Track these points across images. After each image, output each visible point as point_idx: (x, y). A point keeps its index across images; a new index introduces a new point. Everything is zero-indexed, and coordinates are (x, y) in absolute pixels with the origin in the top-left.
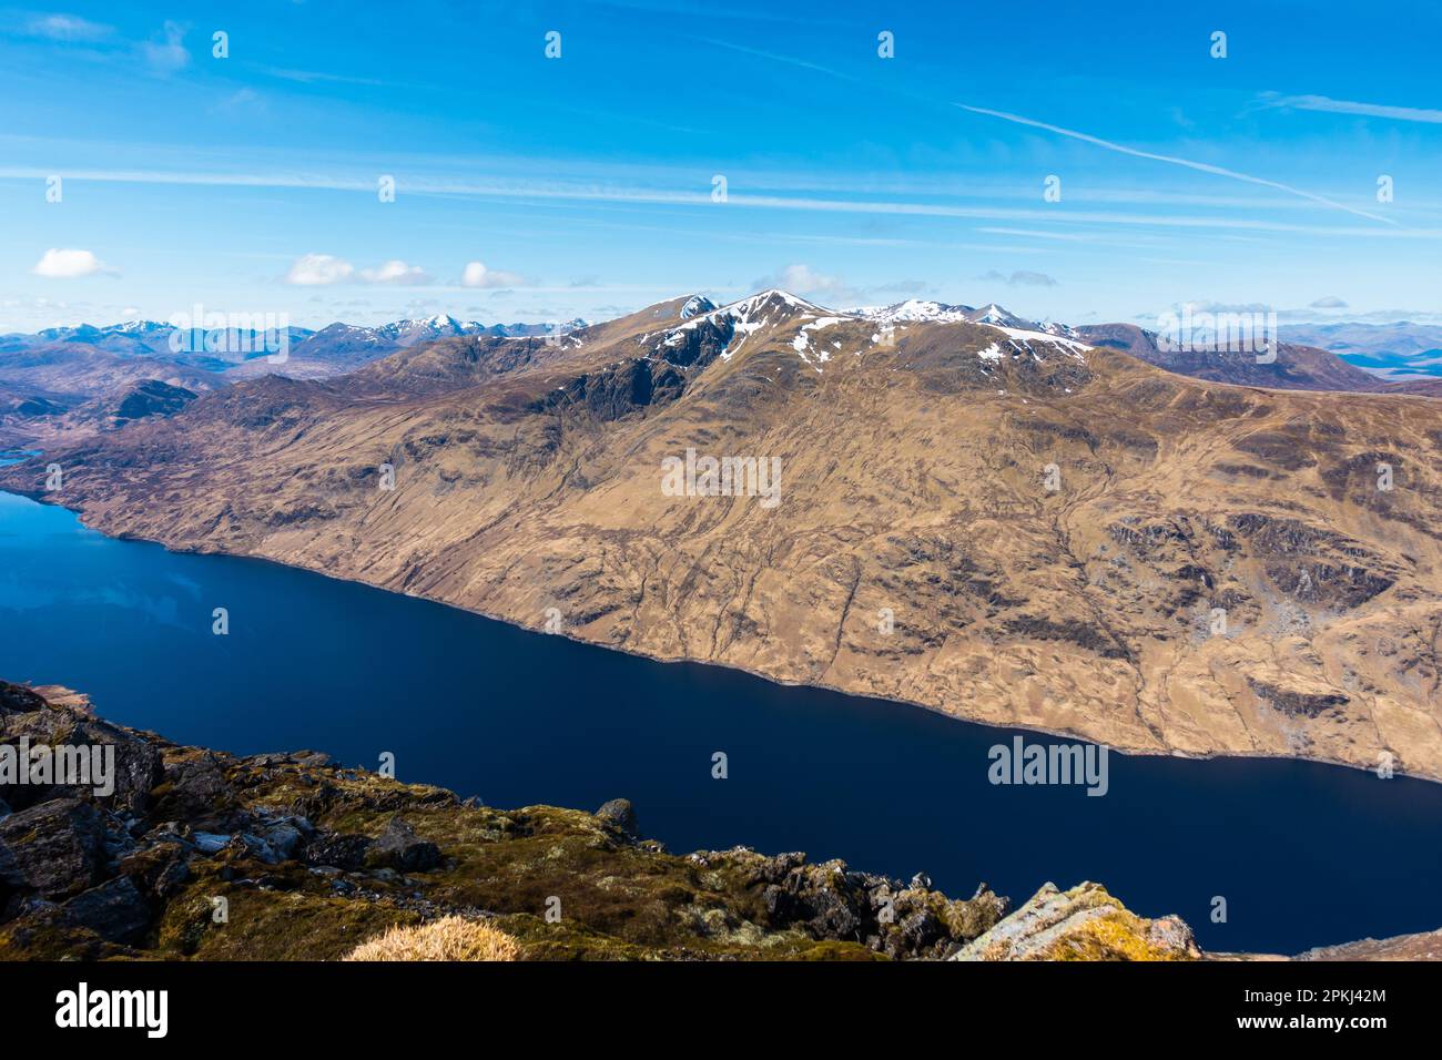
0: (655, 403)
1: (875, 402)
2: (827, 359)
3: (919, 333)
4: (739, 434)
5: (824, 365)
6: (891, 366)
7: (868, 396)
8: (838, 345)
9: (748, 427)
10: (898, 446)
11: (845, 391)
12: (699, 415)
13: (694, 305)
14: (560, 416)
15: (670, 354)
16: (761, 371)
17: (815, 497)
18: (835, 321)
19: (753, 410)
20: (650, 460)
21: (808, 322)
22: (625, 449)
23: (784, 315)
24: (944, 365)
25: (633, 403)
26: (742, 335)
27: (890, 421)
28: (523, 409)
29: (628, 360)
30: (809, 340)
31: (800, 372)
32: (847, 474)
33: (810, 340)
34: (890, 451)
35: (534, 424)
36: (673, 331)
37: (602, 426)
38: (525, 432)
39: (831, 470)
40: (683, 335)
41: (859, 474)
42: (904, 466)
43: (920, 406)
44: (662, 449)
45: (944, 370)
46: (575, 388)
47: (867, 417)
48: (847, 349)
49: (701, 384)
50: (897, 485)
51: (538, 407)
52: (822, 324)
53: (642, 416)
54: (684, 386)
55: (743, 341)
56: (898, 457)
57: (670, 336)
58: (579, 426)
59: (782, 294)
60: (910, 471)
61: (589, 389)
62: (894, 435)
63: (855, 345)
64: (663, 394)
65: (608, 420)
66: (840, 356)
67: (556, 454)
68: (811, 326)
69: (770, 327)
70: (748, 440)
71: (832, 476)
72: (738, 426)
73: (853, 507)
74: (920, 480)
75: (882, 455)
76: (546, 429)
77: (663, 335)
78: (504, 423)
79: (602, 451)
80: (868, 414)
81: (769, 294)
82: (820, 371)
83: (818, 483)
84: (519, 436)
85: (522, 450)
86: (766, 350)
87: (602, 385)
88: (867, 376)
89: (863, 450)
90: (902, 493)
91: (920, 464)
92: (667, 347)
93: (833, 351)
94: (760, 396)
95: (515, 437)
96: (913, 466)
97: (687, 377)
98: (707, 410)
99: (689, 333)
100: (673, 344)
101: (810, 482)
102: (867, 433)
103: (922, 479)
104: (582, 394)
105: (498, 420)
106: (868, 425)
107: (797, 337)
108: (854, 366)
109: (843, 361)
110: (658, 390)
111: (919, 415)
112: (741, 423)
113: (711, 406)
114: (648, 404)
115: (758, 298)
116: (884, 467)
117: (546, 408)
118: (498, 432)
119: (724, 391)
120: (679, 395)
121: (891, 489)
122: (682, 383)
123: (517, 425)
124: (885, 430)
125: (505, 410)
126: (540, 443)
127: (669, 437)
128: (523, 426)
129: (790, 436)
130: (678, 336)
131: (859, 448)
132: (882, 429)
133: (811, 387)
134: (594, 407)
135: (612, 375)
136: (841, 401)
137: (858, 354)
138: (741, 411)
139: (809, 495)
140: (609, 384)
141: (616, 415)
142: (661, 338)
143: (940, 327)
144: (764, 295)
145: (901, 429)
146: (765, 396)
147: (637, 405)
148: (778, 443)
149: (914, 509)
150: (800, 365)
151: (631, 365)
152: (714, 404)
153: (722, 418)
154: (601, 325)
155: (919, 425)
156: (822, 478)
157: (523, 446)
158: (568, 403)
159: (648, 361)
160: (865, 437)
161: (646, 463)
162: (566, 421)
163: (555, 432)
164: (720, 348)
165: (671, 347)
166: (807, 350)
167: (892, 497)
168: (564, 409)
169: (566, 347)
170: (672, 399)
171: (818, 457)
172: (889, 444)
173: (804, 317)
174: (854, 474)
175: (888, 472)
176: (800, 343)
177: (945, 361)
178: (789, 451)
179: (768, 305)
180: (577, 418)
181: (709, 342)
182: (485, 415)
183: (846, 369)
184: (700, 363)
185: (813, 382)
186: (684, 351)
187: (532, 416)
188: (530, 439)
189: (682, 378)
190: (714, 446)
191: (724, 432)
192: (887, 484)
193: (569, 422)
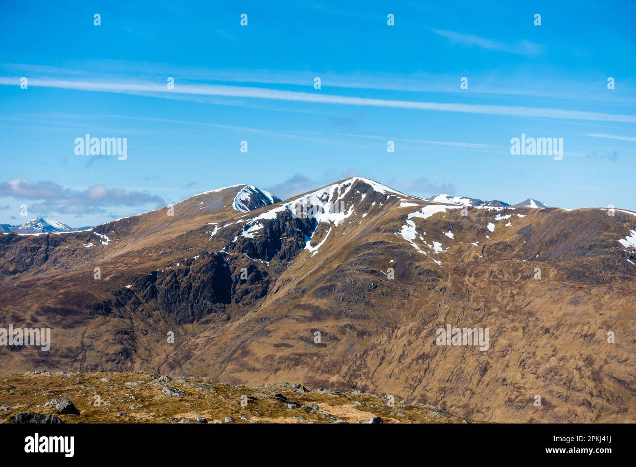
0: (237, 302)
1: (513, 296)
2: (441, 250)
3: (542, 221)
4: (361, 334)
5: (440, 256)
6: (518, 256)
7: (503, 289)
8: (450, 235)
9: (371, 326)
10: (558, 343)
11: (474, 284)
12: (308, 313)
13: (246, 196)
14: (131, 319)
15: (249, 246)
16: (371, 263)
17: (472, 401)
18: (442, 209)
19: (373, 306)
20: (258, 366)
21: (413, 210)
22: (218, 355)
23: (374, 204)
24: (584, 254)
25: (214, 302)
26: (325, 226)
27: (538, 315)
28: (88, 311)
29: (204, 254)
30: (417, 229)
31: (417, 264)
32: (504, 375)
33: (419, 230)
34: (549, 350)
35: (103, 328)
36: (250, 222)
37: (180, 330)
38: (92, 338)
39: (484, 371)
40: (262, 226)
41: (519, 375)
42: (571, 364)
43: (569, 298)
44: (270, 353)
45: (586, 260)
46: (145, 286)
47: (509, 312)
48: (462, 239)
49: (289, 280)
50: (569, 383)
51: (105, 309)
52: (428, 212)
53: (225, 317)
54: (268, 282)
55: (329, 232)
56: (560, 355)
57: (247, 227)
58: (155, 330)
59: (367, 181)
60: (579, 369)
61: (162, 288)
62: (547, 331)
63: (470, 235)
64: (246, 292)
65: (185, 322)
66: (456, 247)
67: (133, 362)
68: (417, 214)
69: (360, 218)
70: (373, 340)
71: (486, 378)
72: (358, 324)
73: (522, 411)
74: (594, 380)
75: (540, 354)
76: (119, 333)
77: (240, 226)
78: (65, 327)
79: (188, 357)
80: (508, 308)
81: (352, 182)
82: (439, 263)
83: (470, 386)
84: (87, 341)
85: (91, 358)
86: (371, 240)
87: (176, 282)
88: (495, 267)
89: (515, 347)
90: (578, 394)
91: (589, 361)
92: (246, 240)
93: (446, 242)
94: (379, 291)
95: (82, 343)
96: (581, 363)
97: (271, 273)
98: (318, 308)
99: (268, 224)
100: (251, 236)
101: (461, 386)
102: (515, 329)
103: (596, 377)
104: (154, 293)
105: (57, 324)
106: (513, 321)
107: (404, 227)
108: (476, 258)
109: (460, 252)
110: (241, 288)
111: (571, 308)
112: (361, 322)
113: (322, 303)
114: (229, 302)
115: (340, 186)
116: (548, 366)
117: (114, 310)
118: (60, 338)
119: (333, 286)
120: (264, 293)
121: (563, 390)
122: (266, 279)
123: (81, 329)
124: (535, 326)
125: (66, 312)
126: (112, 350)
127: (276, 338)
128: (90, 330)
129: (423, 334)
130: (256, 228)
131: (510, 346)
132: (531, 324)
133: (434, 280)
134: (168, 307)
135: (187, 271)
136: (473, 295)
137: (475, 244)
138: (359, 308)
139: (465, 400)
140: (184, 282)
141: (195, 317)
142: (238, 229)
143: (566, 215)
144: (346, 183)
145: (554, 323)
146: (384, 290)
147: (218, 305)
148: (410, 343)
149: (596, 412)
150: (416, 257)
151: (208, 259)
152: (325, 301)
153: (338, 316)
154: (130, 219)
155: (574, 319)
156: (475, 380)
157: (93, 353)
158: (137, 303)
159: (225, 255)
160: (514, 334)
161: (253, 370)
162: (138, 324)
163: (127, 335)
164: (304, 241)
165: (250, 239)
166: (417, 240)
167: (567, 399)
168: (134, 310)
169: (91, 244)
170: (257, 298)
171: (464, 358)
172: (545, 341)
173: (403, 205)
174: (514, 374)
175: (554, 371)
176: (408, 233)
177: (584, 250)
178: (427, 352)
179: (352, 192)
180: (151, 321)
181: (292, 232)
182: (39, 318)
183: (466, 261)
184: (283, 257)
185: (435, 274)
186: (265, 244)
187: (99, 319)
188: (100, 345)
189: (266, 274)
190: (334, 348)
191: (343, 331)
192: (557, 385)
193: (142, 326)
